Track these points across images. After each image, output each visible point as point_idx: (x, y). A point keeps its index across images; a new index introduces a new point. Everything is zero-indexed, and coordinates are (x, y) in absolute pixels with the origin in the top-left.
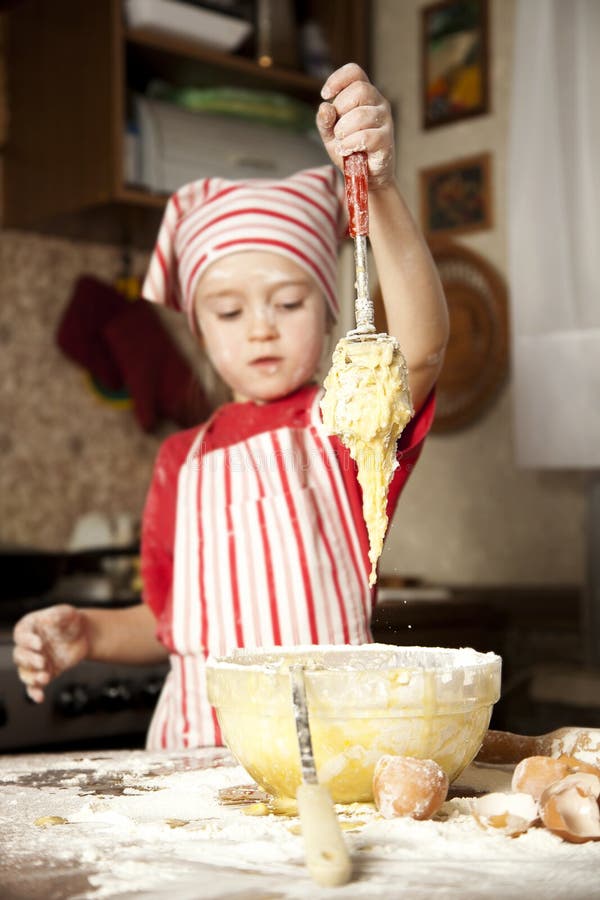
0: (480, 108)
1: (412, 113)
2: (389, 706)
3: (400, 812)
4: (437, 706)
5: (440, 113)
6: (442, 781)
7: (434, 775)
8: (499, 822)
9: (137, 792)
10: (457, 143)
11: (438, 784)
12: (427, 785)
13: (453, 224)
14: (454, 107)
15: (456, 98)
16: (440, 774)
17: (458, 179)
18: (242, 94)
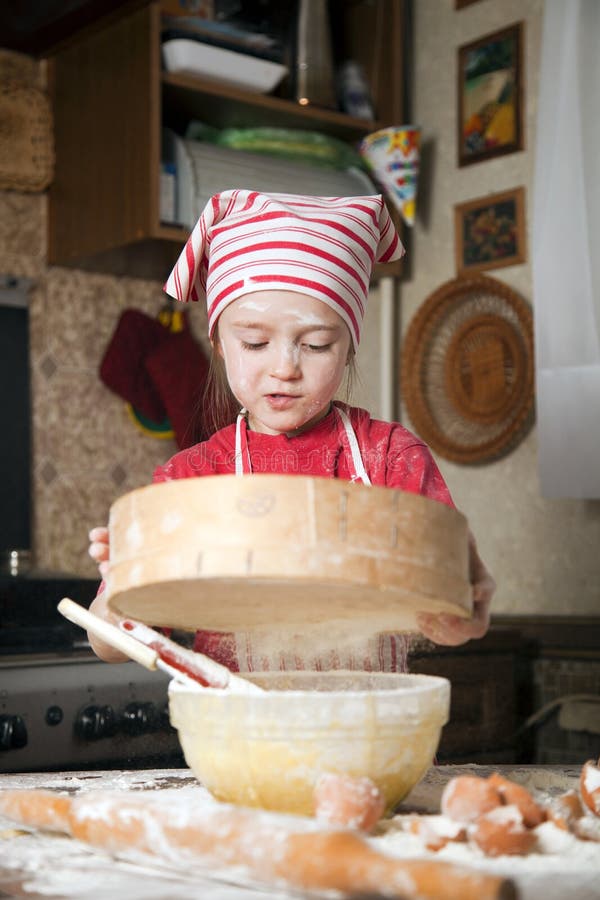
0: (515, 146)
1: (447, 151)
2: (332, 727)
4: (378, 728)
5: (475, 151)
6: (378, 798)
7: (368, 793)
10: (491, 178)
11: (373, 802)
12: (361, 802)
13: (487, 258)
14: (488, 143)
15: (490, 134)
16: (375, 792)
17: (492, 213)
18: (282, 133)
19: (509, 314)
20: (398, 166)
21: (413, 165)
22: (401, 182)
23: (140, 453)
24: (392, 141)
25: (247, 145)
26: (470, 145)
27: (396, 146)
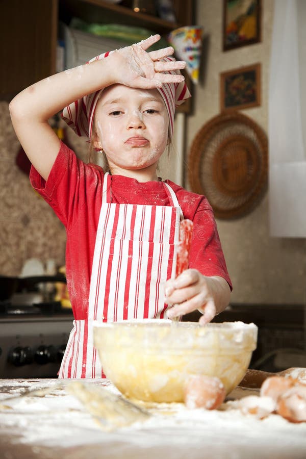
0: (256, 39)
1: (217, 42)
2: (194, 348)
3: (199, 405)
4: (220, 350)
5: (232, 43)
6: (223, 389)
7: (217, 386)
8: (253, 411)
9: (52, 396)
10: (242, 58)
11: (220, 392)
12: (214, 391)
13: (238, 103)
14: (240, 38)
15: (242, 33)
16: (221, 386)
17: (242, 78)
18: (123, 28)
19: (251, 135)
20: (189, 49)
21: (199, 49)
22: (191, 58)
23: (38, 209)
24: (187, 34)
25: (104, 34)
26: (230, 39)
27: (189, 38)
